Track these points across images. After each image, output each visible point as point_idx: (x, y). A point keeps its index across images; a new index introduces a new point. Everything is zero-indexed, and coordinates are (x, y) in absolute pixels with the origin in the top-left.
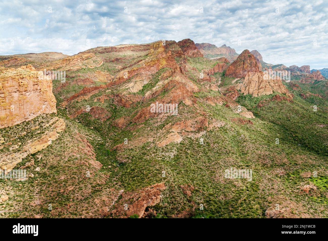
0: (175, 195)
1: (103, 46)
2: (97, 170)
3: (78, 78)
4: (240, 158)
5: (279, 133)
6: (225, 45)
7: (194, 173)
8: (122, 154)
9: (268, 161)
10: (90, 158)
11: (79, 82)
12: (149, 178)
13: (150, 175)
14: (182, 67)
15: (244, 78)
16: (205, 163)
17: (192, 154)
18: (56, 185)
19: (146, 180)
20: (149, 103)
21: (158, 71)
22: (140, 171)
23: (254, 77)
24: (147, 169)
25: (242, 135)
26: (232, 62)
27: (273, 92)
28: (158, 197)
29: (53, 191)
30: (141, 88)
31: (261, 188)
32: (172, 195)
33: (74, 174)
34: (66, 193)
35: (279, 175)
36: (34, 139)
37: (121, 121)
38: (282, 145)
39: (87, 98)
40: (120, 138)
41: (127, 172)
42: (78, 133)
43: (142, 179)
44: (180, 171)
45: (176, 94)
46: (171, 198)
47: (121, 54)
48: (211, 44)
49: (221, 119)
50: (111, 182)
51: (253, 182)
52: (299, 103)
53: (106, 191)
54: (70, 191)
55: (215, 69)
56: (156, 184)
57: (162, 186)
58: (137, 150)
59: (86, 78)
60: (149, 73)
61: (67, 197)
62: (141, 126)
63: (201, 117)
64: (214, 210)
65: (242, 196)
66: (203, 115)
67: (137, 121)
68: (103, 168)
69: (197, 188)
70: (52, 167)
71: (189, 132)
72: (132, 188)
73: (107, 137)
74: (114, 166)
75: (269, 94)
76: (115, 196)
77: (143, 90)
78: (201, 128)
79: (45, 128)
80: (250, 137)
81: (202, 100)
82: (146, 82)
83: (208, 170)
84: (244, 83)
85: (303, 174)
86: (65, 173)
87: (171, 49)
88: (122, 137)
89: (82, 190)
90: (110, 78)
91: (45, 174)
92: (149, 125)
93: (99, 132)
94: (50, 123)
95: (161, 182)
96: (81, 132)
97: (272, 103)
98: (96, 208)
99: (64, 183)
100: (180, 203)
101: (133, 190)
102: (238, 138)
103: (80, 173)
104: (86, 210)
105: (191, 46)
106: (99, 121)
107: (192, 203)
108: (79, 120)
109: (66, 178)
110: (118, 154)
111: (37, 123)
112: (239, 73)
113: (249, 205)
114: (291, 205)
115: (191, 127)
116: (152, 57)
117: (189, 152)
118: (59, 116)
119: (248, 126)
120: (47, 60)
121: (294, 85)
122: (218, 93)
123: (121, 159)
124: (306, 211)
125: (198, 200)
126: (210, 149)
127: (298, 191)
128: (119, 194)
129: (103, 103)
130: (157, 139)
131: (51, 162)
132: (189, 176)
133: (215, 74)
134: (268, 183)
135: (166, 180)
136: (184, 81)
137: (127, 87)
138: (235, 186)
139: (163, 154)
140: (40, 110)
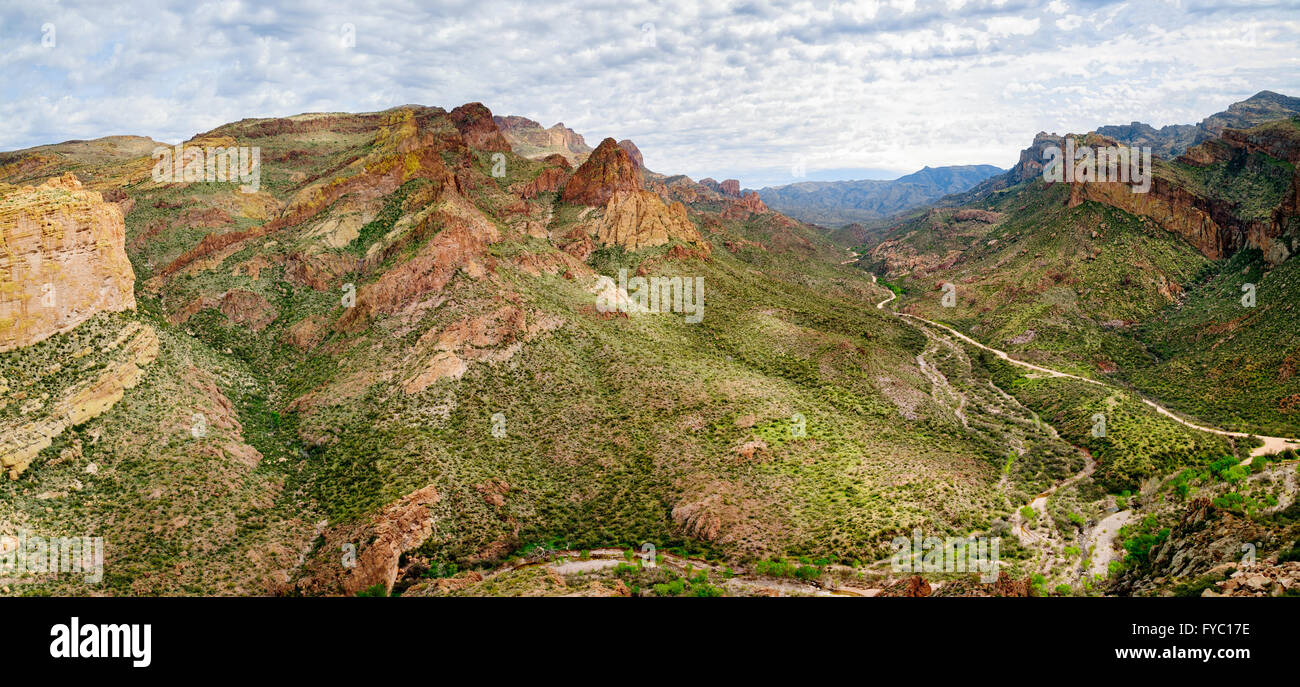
0: (465, 510)
1: (258, 117)
2: (248, 470)
3: (191, 208)
4: (605, 402)
5: (686, 336)
6: (560, 124)
7: (505, 451)
8: (313, 422)
9: (666, 402)
10: (228, 437)
11: (194, 218)
12: (393, 480)
13: (394, 472)
14: (459, 177)
15: (606, 206)
16: (526, 423)
17: (495, 405)
18: (142, 512)
19: (387, 486)
20: (377, 272)
21: (398, 187)
22: (367, 465)
23: (627, 203)
24: (385, 456)
25: (607, 347)
26: (576, 166)
27: (670, 239)
28: (425, 523)
29: (133, 530)
30: (357, 235)
31: (658, 464)
32: (458, 511)
33: (188, 482)
34: (170, 535)
35: (693, 431)
36: (81, 383)
37: (304, 330)
38: (695, 363)
39: (213, 265)
40: (305, 376)
41: (331, 471)
42: (191, 366)
43: (373, 484)
44: (468, 450)
45: (446, 249)
46: (459, 519)
47: (305, 140)
48: (530, 121)
49: (555, 309)
50: (290, 501)
51: (641, 452)
52: (723, 263)
53: (278, 527)
54: (179, 529)
55: (540, 184)
56: (415, 493)
57: (431, 493)
58: (353, 407)
59: (210, 207)
60: (376, 193)
61: (173, 544)
62: (358, 341)
63: (508, 307)
64: (561, 527)
65: (619, 486)
66: (514, 302)
67: (346, 328)
68: (265, 465)
69: (515, 486)
70: (129, 464)
71: (481, 348)
72: (351, 512)
73: (269, 375)
74: (293, 457)
75: (662, 243)
76: (305, 540)
77: (360, 240)
78: (509, 335)
79: (108, 354)
80: (623, 351)
81: (508, 264)
82: (368, 219)
83: (535, 438)
84: (606, 217)
85: (739, 421)
86: (163, 479)
87: (433, 130)
88: (310, 374)
89: (210, 526)
90: (274, 208)
91: (110, 482)
92: (382, 335)
93: (247, 361)
94: (120, 340)
95: (425, 485)
96: (201, 363)
97: (668, 266)
98: (252, 574)
99: (161, 508)
100: (481, 528)
101: (354, 518)
102: (599, 355)
103: (202, 480)
104: (225, 579)
105: (483, 121)
106: (246, 331)
107: (509, 521)
108: (193, 330)
109: (166, 495)
110: (302, 424)
111: (88, 338)
112: (594, 194)
113: (637, 504)
114: (722, 489)
115: (486, 334)
116: (384, 149)
117: (485, 399)
118: (142, 319)
119: (618, 323)
120: (113, 159)
121: (711, 223)
122: (547, 245)
123: (311, 438)
124: (750, 495)
125: (523, 511)
126: (535, 386)
127: (732, 457)
128: (315, 532)
129: (255, 278)
130: (404, 373)
131: (126, 451)
132: (493, 458)
133: (540, 195)
134: (672, 451)
135: (439, 478)
136: (464, 214)
137: (319, 233)
138: (602, 468)
139: (422, 411)
140: (93, 301)
